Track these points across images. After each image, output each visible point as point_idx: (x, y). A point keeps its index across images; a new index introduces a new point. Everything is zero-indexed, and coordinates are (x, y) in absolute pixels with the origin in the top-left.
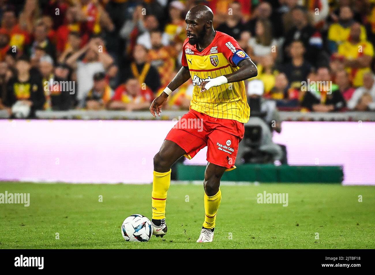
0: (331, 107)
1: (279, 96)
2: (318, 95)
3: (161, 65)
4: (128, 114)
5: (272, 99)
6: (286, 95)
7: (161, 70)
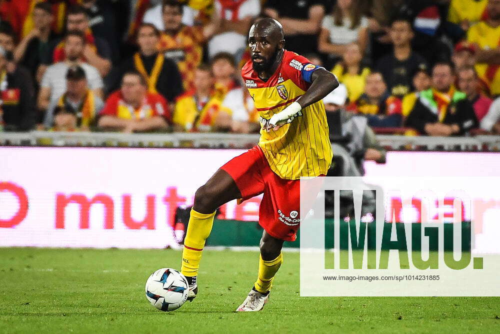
0: (455, 128)
1: (372, 109)
2: (434, 109)
3: (182, 59)
4: (125, 136)
5: (360, 114)
6: (383, 108)
7: (182, 67)
